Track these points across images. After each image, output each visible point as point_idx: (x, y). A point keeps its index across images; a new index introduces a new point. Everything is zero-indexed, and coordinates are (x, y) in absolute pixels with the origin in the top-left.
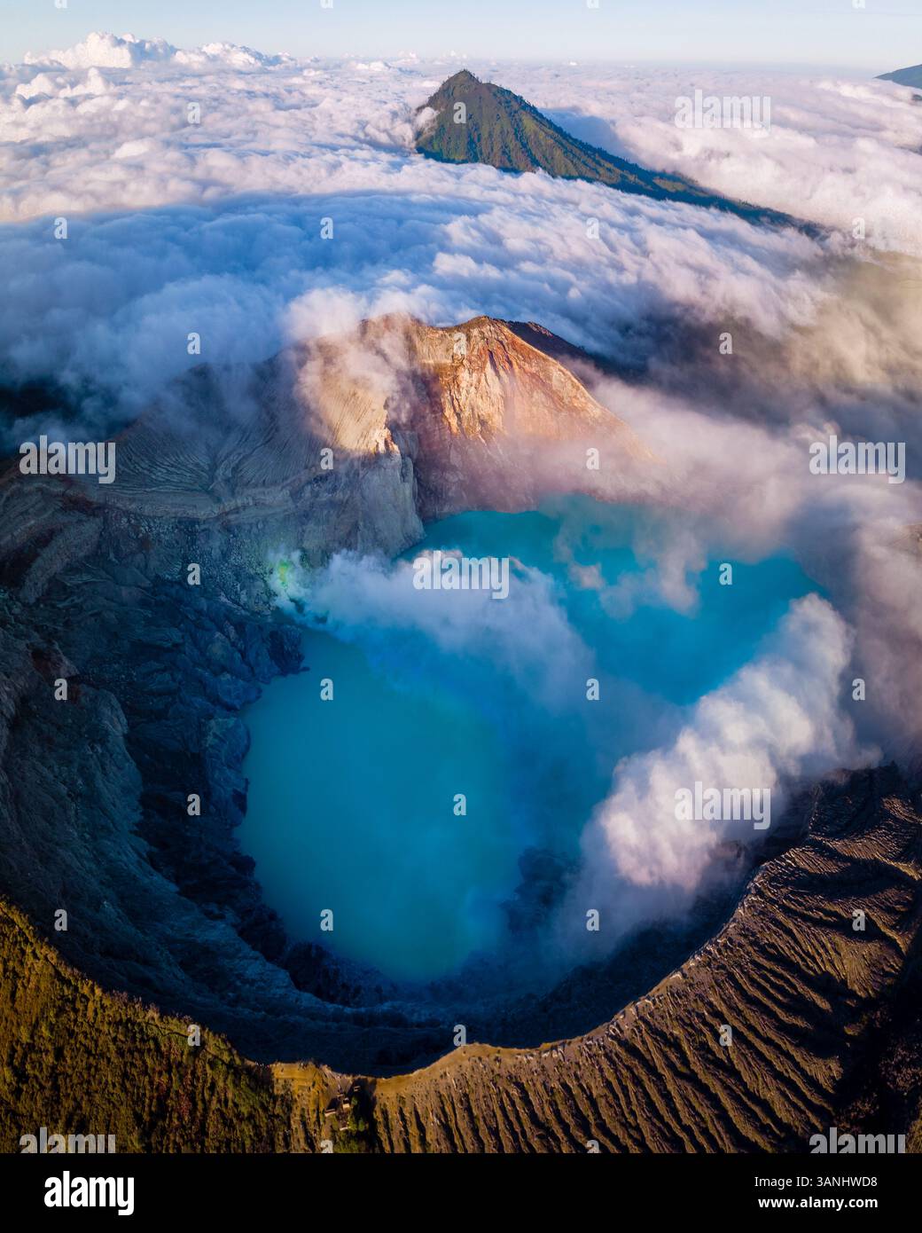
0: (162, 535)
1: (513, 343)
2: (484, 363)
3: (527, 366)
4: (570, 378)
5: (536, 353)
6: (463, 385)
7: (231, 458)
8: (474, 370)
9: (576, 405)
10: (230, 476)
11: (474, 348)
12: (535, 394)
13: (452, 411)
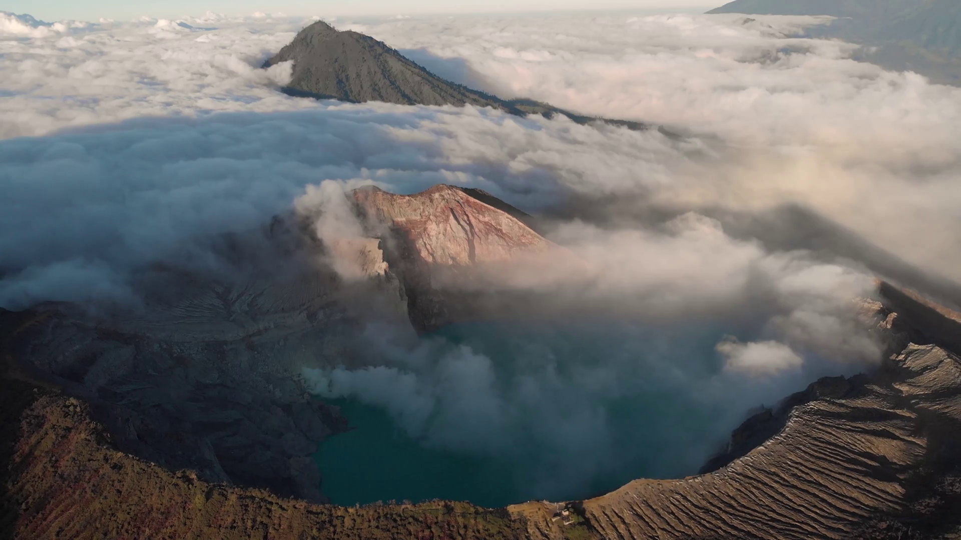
0: (193, 355)
1: (468, 201)
2: (448, 216)
3: (481, 217)
4: (516, 223)
5: (487, 207)
6: (433, 233)
7: (243, 298)
8: (440, 222)
9: (523, 241)
10: (248, 309)
11: (437, 207)
12: (490, 236)
13: (427, 252)
